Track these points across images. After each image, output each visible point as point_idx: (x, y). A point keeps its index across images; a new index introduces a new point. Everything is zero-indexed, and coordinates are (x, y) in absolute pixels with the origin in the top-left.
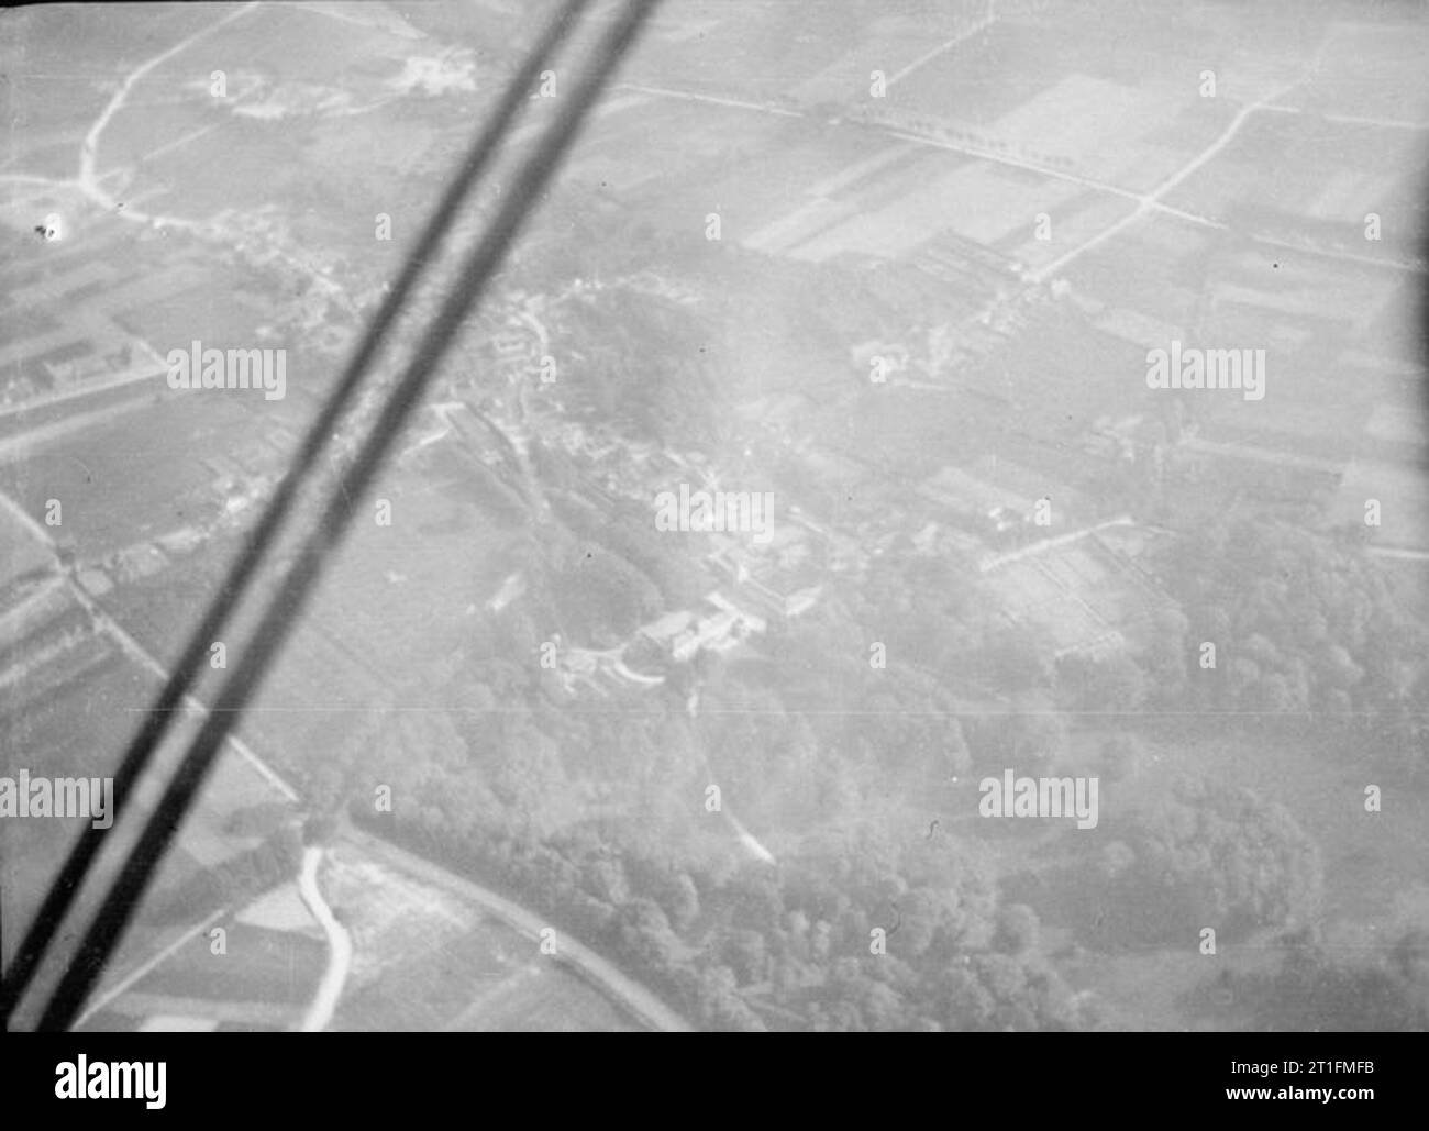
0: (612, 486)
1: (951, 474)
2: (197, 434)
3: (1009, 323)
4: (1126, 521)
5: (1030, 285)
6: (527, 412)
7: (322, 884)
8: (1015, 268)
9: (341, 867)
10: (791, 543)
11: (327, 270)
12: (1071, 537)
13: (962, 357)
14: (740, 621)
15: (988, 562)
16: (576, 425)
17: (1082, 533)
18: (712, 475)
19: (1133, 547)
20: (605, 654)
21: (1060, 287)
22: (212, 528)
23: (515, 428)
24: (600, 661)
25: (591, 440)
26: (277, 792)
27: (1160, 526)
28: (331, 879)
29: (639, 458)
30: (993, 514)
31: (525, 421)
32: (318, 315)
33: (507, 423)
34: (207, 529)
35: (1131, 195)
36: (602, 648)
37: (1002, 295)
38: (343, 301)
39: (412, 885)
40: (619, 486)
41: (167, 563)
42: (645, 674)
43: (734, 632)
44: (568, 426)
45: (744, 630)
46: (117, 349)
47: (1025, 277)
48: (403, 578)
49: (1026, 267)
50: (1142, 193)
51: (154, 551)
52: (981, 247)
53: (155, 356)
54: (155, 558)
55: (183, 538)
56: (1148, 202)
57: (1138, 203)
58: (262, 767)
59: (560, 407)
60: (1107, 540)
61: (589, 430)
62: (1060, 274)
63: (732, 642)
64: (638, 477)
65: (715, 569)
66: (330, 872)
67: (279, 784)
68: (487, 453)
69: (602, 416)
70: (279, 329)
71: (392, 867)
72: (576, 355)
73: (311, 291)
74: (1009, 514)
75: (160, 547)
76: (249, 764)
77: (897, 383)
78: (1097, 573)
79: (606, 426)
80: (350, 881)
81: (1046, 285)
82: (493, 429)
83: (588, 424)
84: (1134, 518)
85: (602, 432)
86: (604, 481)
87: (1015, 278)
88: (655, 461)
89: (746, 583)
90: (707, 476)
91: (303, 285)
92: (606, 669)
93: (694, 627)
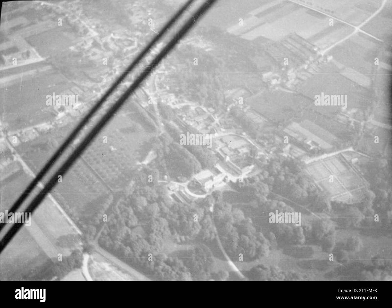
0: (184, 119)
1: (295, 126)
2: (49, 86)
3: (314, 70)
4: (351, 149)
5: (320, 56)
6: (157, 88)
7: (90, 269)
8: (315, 49)
9: (95, 263)
10: (243, 147)
11: (94, 27)
12: (334, 154)
13: (297, 81)
14: (226, 177)
15: (308, 161)
16: (172, 94)
17: (337, 153)
18: (216, 117)
19: (354, 160)
20: (182, 184)
21: (330, 58)
22: (53, 123)
23: (152, 94)
24: (180, 187)
25: (177, 100)
26: (74, 229)
27: (362, 153)
28: (93, 268)
29: (193, 108)
30: (309, 143)
31: (156, 92)
32: (90, 44)
33: (150, 92)
34: (51, 124)
35: (352, 26)
36: (181, 182)
37: (311, 59)
38: (98, 39)
39: (120, 272)
40: (186, 120)
41: (38, 135)
42: (196, 193)
43: (224, 180)
44: (170, 95)
45: (228, 180)
46: (25, 51)
47: (319, 53)
48: (116, 149)
49: (319, 49)
50: (356, 25)
51: (34, 131)
52: (304, 39)
53: (37, 54)
54: (34, 133)
55: (44, 126)
56: (357, 29)
57: (353, 29)
58: (69, 219)
59: (168, 88)
60: (346, 156)
61: (177, 96)
62: (330, 53)
63: (224, 184)
64: (192, 116)
65: (218, 155)
66: (92, 265)
67: (75, 227)
68: (143, 103)
69: (180, 92)
70: (77, 48)
71: (112, 265)
72: (173, 67)
73: (88, 34)
74: (314, 143)
75: (36, 129)
76: (64, 217)
77: (277, 88)
78: (343, 169)
79: (182, 95)
80: (99, 269)
81: (325, 56)
82: (146, 94)
83: (177, 94)
84: (354, 149)
85: (181, 98)
86: (181, 117)
87: (314, 53)
88: (198, 110)
89: (228, 162)
90: (215, 117)
91: (86, 31)
92: (182, 191)
93: (211, 178)
